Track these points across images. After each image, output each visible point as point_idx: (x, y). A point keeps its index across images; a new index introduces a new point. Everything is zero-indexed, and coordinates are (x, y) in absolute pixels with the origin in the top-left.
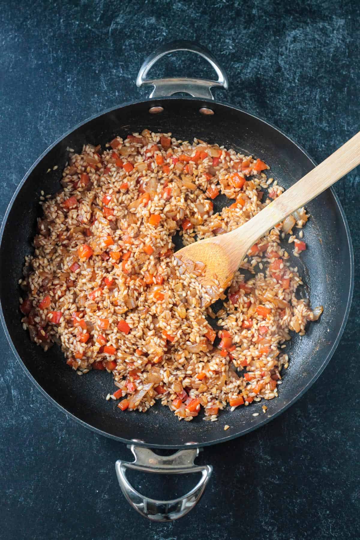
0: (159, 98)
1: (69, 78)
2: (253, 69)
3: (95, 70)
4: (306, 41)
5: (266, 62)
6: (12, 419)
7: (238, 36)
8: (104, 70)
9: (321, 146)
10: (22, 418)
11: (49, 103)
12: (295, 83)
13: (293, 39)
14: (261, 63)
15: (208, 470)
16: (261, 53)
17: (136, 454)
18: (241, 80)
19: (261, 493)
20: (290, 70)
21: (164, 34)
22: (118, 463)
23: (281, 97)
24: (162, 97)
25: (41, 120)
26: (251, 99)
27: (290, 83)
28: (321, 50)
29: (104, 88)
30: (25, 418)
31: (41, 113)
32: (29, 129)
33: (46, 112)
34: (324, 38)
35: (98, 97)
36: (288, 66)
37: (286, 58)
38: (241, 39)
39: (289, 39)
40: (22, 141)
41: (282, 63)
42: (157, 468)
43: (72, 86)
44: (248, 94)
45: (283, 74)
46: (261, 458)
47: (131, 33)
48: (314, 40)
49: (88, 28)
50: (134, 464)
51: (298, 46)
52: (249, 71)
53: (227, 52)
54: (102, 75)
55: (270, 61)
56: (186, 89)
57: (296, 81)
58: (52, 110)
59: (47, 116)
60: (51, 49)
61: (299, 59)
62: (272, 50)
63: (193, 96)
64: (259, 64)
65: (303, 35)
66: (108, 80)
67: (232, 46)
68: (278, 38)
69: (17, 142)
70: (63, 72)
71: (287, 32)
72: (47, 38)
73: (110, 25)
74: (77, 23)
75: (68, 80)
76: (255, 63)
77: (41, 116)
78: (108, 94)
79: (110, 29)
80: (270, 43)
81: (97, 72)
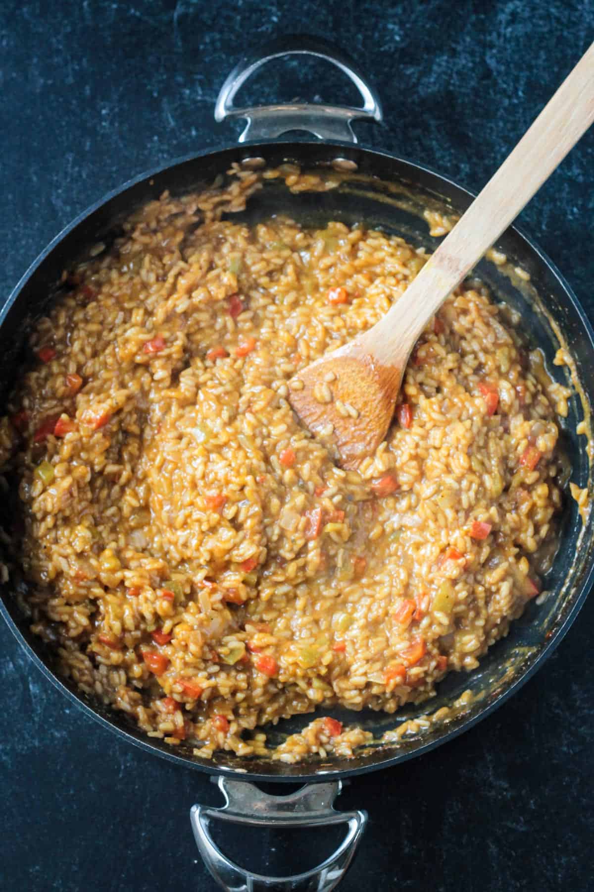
0: (257, 142)
1: (104, 108)
2: (439, 75)
3: (151, 92)
4: (534, 21)
5: (463, 61)
6: (33, 737)
7: (409, 16)
8: (169, 90)
9: (572, 211)
10: (52, 734)
11: (70, 157)
12: (518, 97)
13: (509, 18)
14: (455, 64)
15: (359, 819)
16: (454, 45)
17: (228, 793)
18: (419, 97)
19: (493, 849)
20: (507, 73)
21: (275, 19)
22: (196, 811)
23: (493, 125)
24: (262, 140)
25: (58, 188)
26: (439, 131)
27: (509, 97)
28: (562, 35)
29: (169, 123)
30: (57, 734)
31: (57, 175)
32: (36, 205)
33: (66, 173)
34: (566, 13)
35: (160, 141)
36: (503, 68)
37: (499, 52)
38: (415, 21)
39: (503, 17)
40: (25, 227)
41: (492, 63)
42: (266, 818)
43: (112, 124)
44: (433, 122)
45: (495, 83)
46: (491, 786)
47: (213, 20)
48: (548, 17)
49: (134, 16)
50: (224, 812)
51: (520, 29)
52: (432, 80)
53: (390, 48)
54: (165, 100)
55: (469, 59)
56: (305, 124)
57: (520, 94)
58: (77, 169)
59: (69, 180)
60: (69, 57)
61: (524, 53)
62: (472, 39)
63: (320, 137)
64: (451, 65)
65: (528, 9)
66: (176, 109)
67: (400, 35)
68: (482, 16)
69: (16, 229)
70: (93, 97)
71: (500, 5)
72: (60, 37)
73: (174, 8)
74: (114, 6)
75: (104, 112)
76: (444, 64)
77: (57, 181)
78: (178, 134)
79: (176, 15)
80: (469, 26)
81: (155, 95)
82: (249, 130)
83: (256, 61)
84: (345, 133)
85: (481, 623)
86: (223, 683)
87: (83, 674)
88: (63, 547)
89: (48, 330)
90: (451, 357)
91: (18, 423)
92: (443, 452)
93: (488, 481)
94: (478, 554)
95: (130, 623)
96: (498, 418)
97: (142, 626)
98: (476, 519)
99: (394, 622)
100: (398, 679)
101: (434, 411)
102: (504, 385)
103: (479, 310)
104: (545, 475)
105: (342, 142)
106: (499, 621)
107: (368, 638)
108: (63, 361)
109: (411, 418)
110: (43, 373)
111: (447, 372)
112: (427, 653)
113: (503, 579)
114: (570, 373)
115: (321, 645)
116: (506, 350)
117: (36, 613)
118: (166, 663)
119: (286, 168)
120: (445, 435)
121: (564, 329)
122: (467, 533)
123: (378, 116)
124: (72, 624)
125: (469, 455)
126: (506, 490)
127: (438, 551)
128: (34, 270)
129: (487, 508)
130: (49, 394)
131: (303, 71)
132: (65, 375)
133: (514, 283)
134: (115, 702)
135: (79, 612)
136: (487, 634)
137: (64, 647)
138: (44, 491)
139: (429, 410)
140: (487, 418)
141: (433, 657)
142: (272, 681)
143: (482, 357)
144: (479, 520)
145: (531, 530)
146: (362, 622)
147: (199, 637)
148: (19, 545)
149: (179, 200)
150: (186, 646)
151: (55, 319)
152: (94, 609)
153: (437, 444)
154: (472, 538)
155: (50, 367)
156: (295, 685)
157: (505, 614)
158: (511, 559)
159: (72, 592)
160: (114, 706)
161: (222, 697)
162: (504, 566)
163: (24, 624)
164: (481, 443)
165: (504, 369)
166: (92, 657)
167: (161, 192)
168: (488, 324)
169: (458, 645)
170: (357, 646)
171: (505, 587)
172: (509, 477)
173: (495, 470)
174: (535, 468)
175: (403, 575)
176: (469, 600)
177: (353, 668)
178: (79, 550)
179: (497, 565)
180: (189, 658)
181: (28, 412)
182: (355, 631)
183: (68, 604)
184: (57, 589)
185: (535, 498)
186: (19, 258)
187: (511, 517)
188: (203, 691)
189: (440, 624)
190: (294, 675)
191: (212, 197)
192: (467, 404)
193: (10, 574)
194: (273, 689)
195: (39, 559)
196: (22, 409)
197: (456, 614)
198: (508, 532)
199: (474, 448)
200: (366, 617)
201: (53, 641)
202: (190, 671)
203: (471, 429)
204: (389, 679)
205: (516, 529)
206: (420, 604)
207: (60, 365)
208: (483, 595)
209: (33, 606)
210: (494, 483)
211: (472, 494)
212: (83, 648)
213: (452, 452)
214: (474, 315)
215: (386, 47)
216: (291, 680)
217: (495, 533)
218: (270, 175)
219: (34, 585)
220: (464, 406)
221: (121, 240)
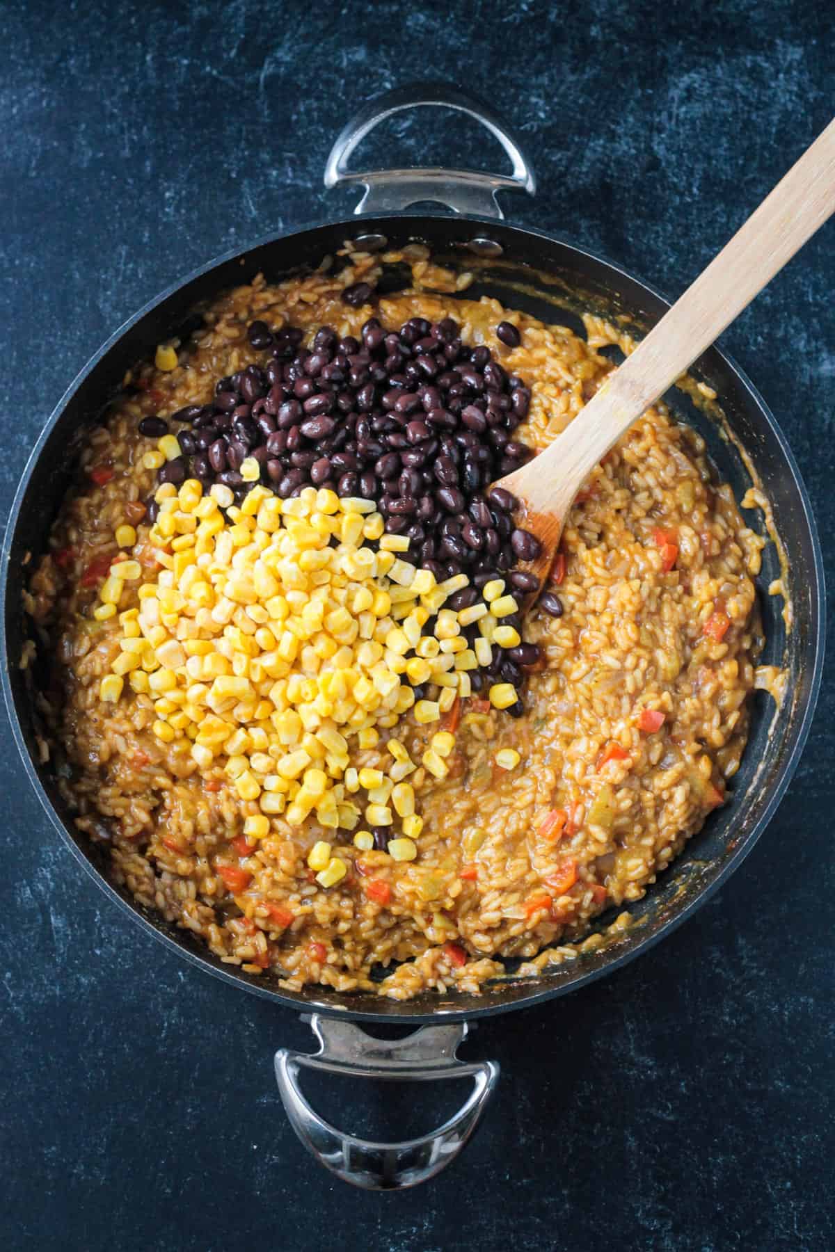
0: (376, 214)
1: (168, 189)
2: (593, 163)
3: (229, 172)
4: (715, 99)
5: (624, 147)
6: (53, 983)
7: (558, 88)
8: (251, 171)
9: (755, 340)
10: (77, 980)
11: (123, 250)
12: (692, 195)
13: (685, 94)
14: (613, 151)
15: (488, 1071)
16: (613, 127)
17: (323, 1036)
18: (567, 190)
19: (633, 1143)
20: (679, 165)
21: (388, 85)
22: (281, 1057)
23: (659, 229)
24: (384, 213)
25: (106, 288)
27: (682, 195)
28: (749, 118)
29: (250, 212)
30: (83, 980)
31: (106, 272)
32: (78, 310)
33: (117, 270)
34: (756, 90)
35: (237, 234)
36: (674, 157)
37: (670, 137)
38: (565, 96)
39: (675, 93)
40: (63, 337)
41: (660, 150)
43: (177, 210)
44: (583, 223)
45: (664, 176)
46: (632, 1064)
47: (310, 84)
48: (732, 95)
49: (209, 75)
50: (318, 1059)
51: (698, 109)
52: (584, 169)
53: (532, 127)
54: (246, 182)
55: (632, 144)
56: (438, 194)
57: (695, 190)
58: (131, 266)
59: (120, 279)
60: (125, 124)
61: (701, 139)
62: (637, 119)
63: (457, 211)
64: (608, 152)
65: (707, 84)
66: (260, 194)
67: (545, 112)
68: (650, 91)
69: (51, 339)
70: (155, 176)
71: (671, 78)
72: (115, 98)
73: (260, 67)
74: (185, 62)
75: (167, 194)
76: (599, 149)
77: (105, 280)
78: (261, 226)
79: (262, 76)
80: (632, 103)
81: (234, 175)
82: (367, 200)
83: (377, 114)
84: (489, 207)
85: (648, 842)
86: (322, 908)
87: (140, 882)
88: (119, 721)
89: (106, 445)
90: (618, 494)
91: (63, 561)
92: (606, 619)
93: (660, 656)
94: (648, 750)
95: (204, 822)
96: (676, 574)
97: (220, 830)
98: (645, 706)
99: (538, 837)
100: (544, 912)
101: (597, 564)
102: (686, 531)
103: (655, 433)
104: (735, 649)
105: (486, 218)
106: (673, 838)
107: (505, 859)
108: (122, 484)
109: (566, 575)
110: (97, 498)
111: (613, 512)
112: (579, 880)
113: (676, 783)
114: (764, 517)
115: (447, 870)
116: (689, 484)
117: (83, 804)
118: (248, 880)
119: (412, 249)
120: (608, 597)
121: (758, 463)
122: (634, 724)
123: (530, 187)
124: (128, 820)
125: (638, 624)
126: (684, 669)
127: (597, 746)
128: (91, 368)
129: (659, 692)
130: (104, 526)
131: (422, 152)
132: (124, 501)
133: (696, 402)
134: (181, 918)
135: (138, 806)
136: (655, 855)
137: (118, 848)
138: (92, 649)
139: (590, 564)
140: (662, 576)
141: (587, 886)
142: (385, 912)
143: (658, 494)
144: (649, 707)
145: (716, 721)
146: (497, 839)
147: (292, 849)
148: (60, 718)
149: (277, 287)
150: (275, 860)
151: (114, 431)
152: (157, 802)
153: (599, 607)
154: (640, 731)
155: (104, 492)
156: (411, 920)
157: (681, 828)
158: (689, 759)
159: (130, 779)
160: (179, 924)
161: (320, 926)
162: (679, 766)
163: (69, 817)
164: (653, 608)
165: (686, 508)
166: (153, 862)
167: (253, 277)
168: (666, 453)
169: (619, 871)
170: (491, 871)
171: (680, 794)
172: (688, 649)
173: (670, 642)
174: (724, 638)
175: (550, 777)
176: (634, 811)
177: (484, 901)
178: (139, 727)
179: (670, 765)
180: (279, 876)
181: (75, 548)
182: (488, 851)
183: (123, 795)
184: (110, 775)
185: (721, 679)
186: (55, 376)
187: (690, 705)
188: (294, 919)
189: (597, 841)
190: (412, 908)
191: (317, 285)
192: (637, 558)
193: (51, 752)
194: (385, 922)
195: (87, 737)
196: (68, 544)
197: (618, 828)
198: (687, 722)
199: (644, 615)
200: (502, 832)
201: (104, 840)
202: (279, 893)
203: (639, 592)
204: (531, 911)
205: (696, 719)
206: (573, 815)
207: (118, 489)
208: (651, 803)
209: (79, 795)
210: (670, 660)
211: (638, 673)
212: (142, 850)
213: (617, 619)
214: (649, 440)
215: (528, 126)
216: (407, 913)
217: (669, 724)
218: (391, 258)
219: (80, 770)
220: (633, 561)
221: (200, 333)
